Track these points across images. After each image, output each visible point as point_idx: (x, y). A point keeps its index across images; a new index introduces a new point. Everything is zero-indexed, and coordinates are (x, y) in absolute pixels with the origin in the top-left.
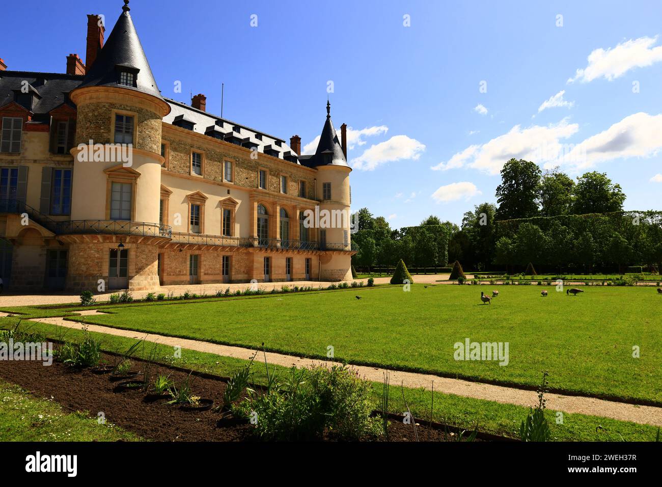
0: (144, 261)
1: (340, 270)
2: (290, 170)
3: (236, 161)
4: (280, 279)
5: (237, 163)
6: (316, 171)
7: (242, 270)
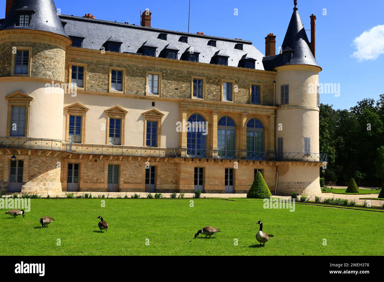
0: (36, 170)
1: (298, 183)
2: (236, 75)
3: (163, 73)
4: (217, 190)
5: (164, 75)
6: (274, 72)
7: (170, 180)
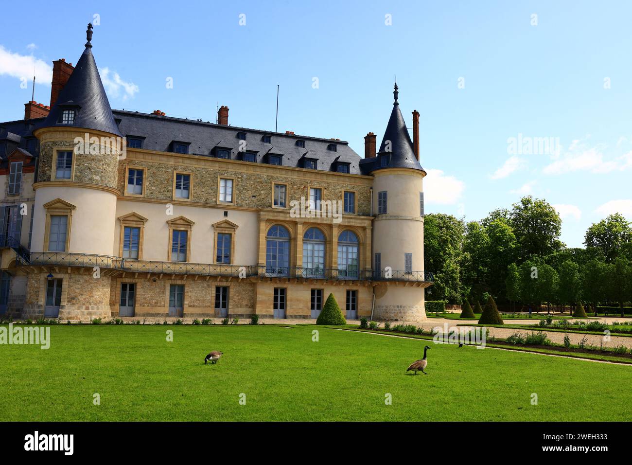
1: (398, 307)
2: (324, 181)
3: (239, 178)
4: (301, 316)
5: (240, 180)
6: (371, 177)
7: (245, 303)
